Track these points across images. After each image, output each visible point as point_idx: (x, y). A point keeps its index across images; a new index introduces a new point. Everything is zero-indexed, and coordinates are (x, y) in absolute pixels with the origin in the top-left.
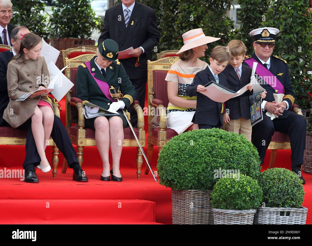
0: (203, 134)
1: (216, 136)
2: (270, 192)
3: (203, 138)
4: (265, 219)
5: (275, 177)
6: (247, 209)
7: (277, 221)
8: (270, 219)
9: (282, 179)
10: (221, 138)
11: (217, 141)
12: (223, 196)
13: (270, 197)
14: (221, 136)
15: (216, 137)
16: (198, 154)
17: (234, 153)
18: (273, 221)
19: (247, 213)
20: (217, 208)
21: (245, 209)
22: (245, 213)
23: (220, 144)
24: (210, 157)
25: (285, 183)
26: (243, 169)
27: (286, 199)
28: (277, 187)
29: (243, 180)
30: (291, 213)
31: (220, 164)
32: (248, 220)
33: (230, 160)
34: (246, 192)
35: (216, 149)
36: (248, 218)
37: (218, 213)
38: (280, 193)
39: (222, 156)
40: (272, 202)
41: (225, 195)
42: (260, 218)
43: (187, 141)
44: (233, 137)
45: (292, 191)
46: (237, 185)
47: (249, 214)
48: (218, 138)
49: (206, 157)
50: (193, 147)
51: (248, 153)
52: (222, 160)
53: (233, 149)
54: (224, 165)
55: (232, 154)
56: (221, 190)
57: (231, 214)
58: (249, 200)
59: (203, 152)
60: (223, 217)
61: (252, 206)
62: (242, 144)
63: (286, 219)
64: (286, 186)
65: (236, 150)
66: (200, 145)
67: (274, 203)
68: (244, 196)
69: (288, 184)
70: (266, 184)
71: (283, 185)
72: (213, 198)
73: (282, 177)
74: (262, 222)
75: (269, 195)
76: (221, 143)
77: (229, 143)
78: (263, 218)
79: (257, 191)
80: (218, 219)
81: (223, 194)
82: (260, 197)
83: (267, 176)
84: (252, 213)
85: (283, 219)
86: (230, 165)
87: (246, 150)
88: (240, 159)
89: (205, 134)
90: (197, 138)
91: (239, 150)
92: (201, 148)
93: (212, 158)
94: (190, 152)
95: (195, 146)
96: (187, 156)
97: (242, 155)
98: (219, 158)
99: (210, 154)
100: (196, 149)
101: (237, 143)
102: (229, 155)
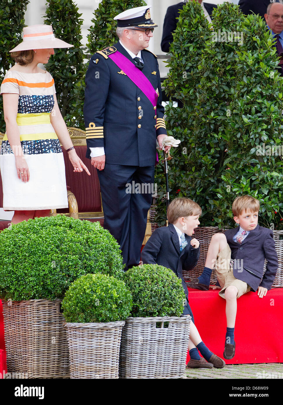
0: (46, 224)
1: (63, 225)
2: (141, 297)
3: (47, 228)
4: (136, 333)
5: (146, 276)
6: (113, 321)
7: (152, 336)
8: (143, 334)
9: (156, 279)
10: (71, 227)
11: (65, 232)
12: (81, 305)
13: (141, 304)
14: (69, 225)
16: (43, 251)
17: (89, 246)
18: (147, 335)
19: (114, 326)
20: (72, 321)
21: (111, 321)
22: (111, 326)
23: (70, 235)
24: (58, 253)
25: (161, 284)
26: (103, 267)
27: (163, 306)
28: (149, 289)
29: (106, 281)
30: (170, 323)
31: (72, 262)
32: (115, 336)
33: (85, 256)
34: (111, 298)
35: (65, 242)
36: (115, 333)
37: (74, 328)
38: (154, 297)
39: (75, 251)
40: (144, 310)
41: (83, 304)
42: (130, 332)
43: (25, 234)
44: (86, 226)
45: (170, 294)
46: (99, 289)
47: (116, 327)
48: (66, 227)
49: (53, 254)
50: (34, 241)
51: (108, 246)
52: (74, 256)
53: (87, 242)
54: (77, 264)
55: (86, 249)
56: (77, 297)
57: (92, 329)
58: (116, 308)
59: (48, 246)
60: (81, 334)
61: (120, 316)
62: (99, 234)
63: (163, 332)
64: (162, 288)
65: (92, 243)
66: (44, 238)
67: (147, 312)
68: (110, 303)
69: (164, 285)
70: (135, 286)
71: (158, 286)
72: (67, 308)
73: (155, 276)
74: (133, 338)
75: (140, 300)
76: (72, 234)
78: (134, 332)
79: (126, 296)
80: (75, 337)
81: (80, 302)
82: (129, 304)
83: (136, 276)
84: (120, 327)
85: (160, 332)
86: (85, 263)
88: (98, 254)
89: (49, 223)
90: (38, 229)
91: (96, 242)
92: (45, 242)
93: (61, 255)
94: (30, 248)
95: (37, 239)
96: (27, 254)
97: (100, 249)
98: (70, 254)
99: (58, 250)
100: (38, 244)
101: (92, 233)
102: (83, 250)
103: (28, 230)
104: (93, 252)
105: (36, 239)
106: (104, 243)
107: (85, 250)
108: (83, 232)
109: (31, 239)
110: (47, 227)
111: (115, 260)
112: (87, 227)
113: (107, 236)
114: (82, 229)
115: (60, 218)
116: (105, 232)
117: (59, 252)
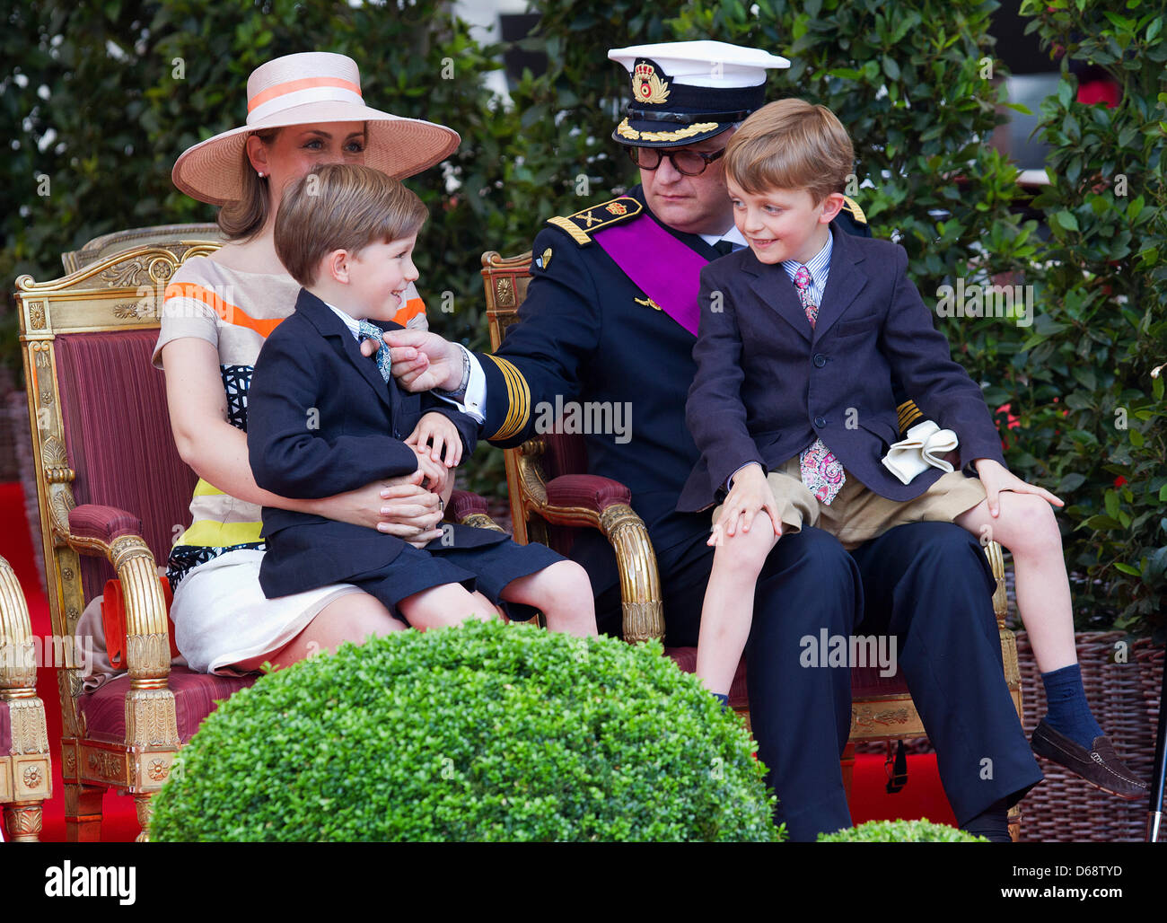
0: (409, 662)
1: (487, 663)
3: (413, 681)
11: (495, 693)
14: (518, 661)
15: (492, 669)
16: (394, 782)
17: (608, 754)
23: (518, 706)
24: (464, 792)
33: (589, 798)
35: (497, 739)
39: (539, 779)
43: (317, 711)
44: (596, 663)
48: (500, 671)
49: (442, 797)
50: (358, 742)
51: (695, 747)
52: (538, 801)
53: (598, 734)
55: (595, 764)
59: (420, 762)
62: (653, 694)
65: (620, 736)
66: (400, 727)
76: (526, 700)
86: (591, 831)
88: (649, 788)
89: (423, 659)
90: (373, 689)
91: (637, 734)
92: (402, 742)
93: (479, 800)
94: (337, 775)
95: (369, 732)
96: (324, 802)
97: (658, 764)
98: (520, 794)
99: (462, 776)
100: (374, 752)
101: (621, 692)
102: (580, 771)
103: (332, 691)
104: (623, 777)
105: (363, 730)
106: (676, 736)
107: (589, 771)
108: (579, 689)
109: (341, 735)
110: (414, 674)
111: (728, 812)
112: (601, 667)
114: (573, 677)
115: (480, 631)
117: (467, 785)
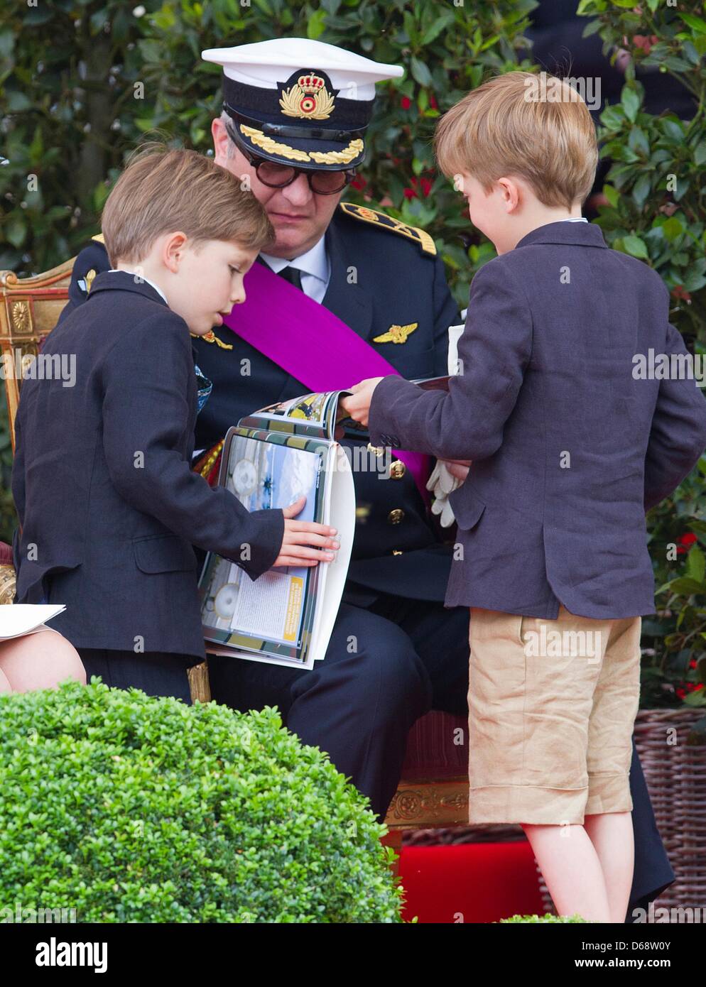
1: (91, 731)
10: (131, 739)
14: (125, 730)
15: (98, 739)
17: (228, 835)
23: (130, 780)
24: (71, 876)
33: (210, 884)
35: (107, 816)
39: (155, 862)
44: (210, 733)
48: (107, 741)
49: (47, 881)
51: (323, 829)
52: (154, 887)
53: (218, 813)
55: (215, 847)
59: (22, 841)
62: (276, 770)
65: (242, 815)
76: (138, 773)
77: (185, 771)
87: (309, 810)
88: (276, 874)
91: (261, 814)
93: (88, 885)
97: (285, 849)
98: (134, 879)
99: (69, 858)
101: (241, 766)
102: (200, 853)
104: (247, 862)
106: (304, 817)
107: (209, 855)
108: (195, 763)
111: (363, 903)
112: (217, 738)
113: (319, 781)
114: (187, 749)
115: (78, 694)
116: (309, 761)
117: (75, 867)
